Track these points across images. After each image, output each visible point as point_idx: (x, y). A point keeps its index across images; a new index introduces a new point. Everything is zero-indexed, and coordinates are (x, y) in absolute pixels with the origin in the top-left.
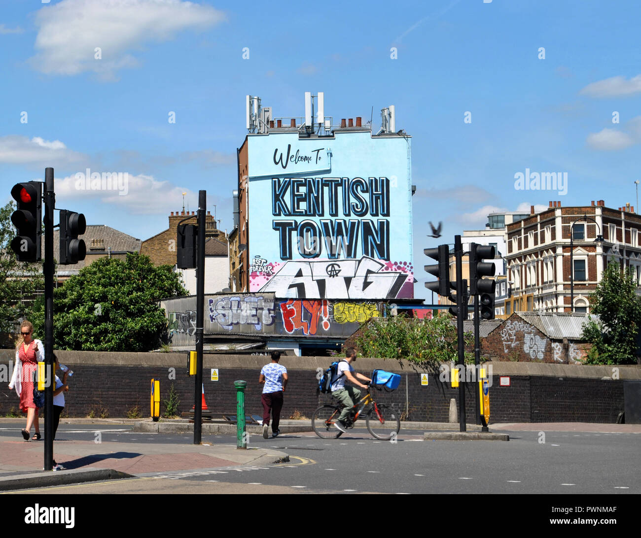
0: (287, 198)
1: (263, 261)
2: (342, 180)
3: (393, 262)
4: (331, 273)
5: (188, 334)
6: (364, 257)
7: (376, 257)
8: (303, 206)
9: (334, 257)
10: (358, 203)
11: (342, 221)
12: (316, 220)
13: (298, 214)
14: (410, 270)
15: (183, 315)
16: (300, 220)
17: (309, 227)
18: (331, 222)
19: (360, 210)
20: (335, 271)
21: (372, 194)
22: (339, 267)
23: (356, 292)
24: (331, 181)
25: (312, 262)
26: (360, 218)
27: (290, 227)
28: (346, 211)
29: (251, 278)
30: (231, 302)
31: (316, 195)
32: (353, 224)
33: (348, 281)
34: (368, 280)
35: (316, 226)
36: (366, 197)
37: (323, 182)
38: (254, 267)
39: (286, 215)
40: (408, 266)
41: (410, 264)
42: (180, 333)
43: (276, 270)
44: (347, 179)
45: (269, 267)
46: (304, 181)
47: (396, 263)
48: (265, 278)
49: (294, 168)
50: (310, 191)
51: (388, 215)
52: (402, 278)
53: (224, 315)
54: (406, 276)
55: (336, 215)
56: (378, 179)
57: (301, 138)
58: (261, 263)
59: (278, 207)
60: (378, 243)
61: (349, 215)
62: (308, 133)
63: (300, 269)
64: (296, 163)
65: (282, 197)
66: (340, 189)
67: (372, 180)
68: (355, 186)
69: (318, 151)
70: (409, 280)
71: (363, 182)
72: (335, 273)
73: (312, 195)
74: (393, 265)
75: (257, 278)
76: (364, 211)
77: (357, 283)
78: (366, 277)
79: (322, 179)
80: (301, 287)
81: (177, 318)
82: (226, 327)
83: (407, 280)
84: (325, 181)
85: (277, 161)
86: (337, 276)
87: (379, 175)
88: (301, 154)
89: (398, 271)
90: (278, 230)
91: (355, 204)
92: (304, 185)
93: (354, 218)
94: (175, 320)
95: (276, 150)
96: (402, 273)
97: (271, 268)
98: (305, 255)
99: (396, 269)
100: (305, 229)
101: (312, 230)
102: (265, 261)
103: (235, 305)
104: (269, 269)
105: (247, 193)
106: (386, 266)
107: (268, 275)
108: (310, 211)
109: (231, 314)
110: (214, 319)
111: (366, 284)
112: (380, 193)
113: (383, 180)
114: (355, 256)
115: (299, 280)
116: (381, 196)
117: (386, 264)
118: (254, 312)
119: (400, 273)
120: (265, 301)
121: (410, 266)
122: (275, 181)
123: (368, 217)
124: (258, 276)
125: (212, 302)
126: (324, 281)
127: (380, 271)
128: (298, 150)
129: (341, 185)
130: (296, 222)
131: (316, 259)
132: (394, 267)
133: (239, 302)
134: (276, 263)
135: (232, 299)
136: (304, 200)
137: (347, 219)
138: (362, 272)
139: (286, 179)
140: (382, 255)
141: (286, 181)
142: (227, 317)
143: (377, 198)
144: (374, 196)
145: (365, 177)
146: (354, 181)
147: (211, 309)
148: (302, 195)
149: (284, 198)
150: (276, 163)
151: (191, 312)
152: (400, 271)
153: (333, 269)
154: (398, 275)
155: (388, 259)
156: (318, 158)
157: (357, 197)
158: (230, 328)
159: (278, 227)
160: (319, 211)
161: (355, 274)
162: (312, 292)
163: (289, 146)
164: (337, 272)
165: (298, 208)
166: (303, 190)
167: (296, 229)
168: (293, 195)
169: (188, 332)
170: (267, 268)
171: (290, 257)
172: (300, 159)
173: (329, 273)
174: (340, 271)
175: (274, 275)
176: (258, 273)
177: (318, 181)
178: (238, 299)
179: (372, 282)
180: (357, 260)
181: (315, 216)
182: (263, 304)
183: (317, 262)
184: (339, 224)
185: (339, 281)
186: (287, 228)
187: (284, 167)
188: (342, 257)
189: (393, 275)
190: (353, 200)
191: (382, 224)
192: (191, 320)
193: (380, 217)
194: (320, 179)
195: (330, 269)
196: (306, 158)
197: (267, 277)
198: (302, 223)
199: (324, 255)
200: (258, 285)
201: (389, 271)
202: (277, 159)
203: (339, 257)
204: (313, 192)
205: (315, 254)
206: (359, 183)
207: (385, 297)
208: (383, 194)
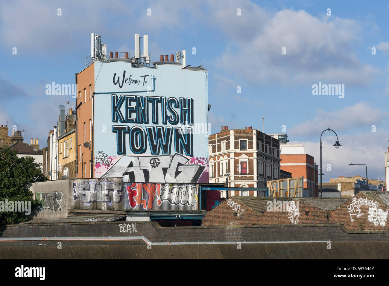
0: (123, 109)
1: (104, 155)
2: (161, 98)
3: (195, 158)
4: (153, 165)
5: (53, 210)
6: (176, 154)
7: (184, 155)
8: (134, 116)
9: (155, 153)
10: (172, 115)
11: (161, 128)
12: (143, 127)
13: (130, 121)
14: (207, 164)
15: (49, 195)
16: (131, 125)
17: (138, 131)
18: (154, 128)
19: (173, 120)
20: (156, 163)
21: (182, 109)
22: (159, 160)
23: (170, 178)
24: (154, 99)
25: (140, 157)
26: (173, 126)
27: (125, 131)
28: (164, 121)
29: (95, 168)
30: (90, 185)
31: (143, 108)
32: (169, 130)
33: (165, 170)
34: (179, 170)
35: (143, 130)
36: (178, 111)
37: (148, 99)
38: (98, 160)
39: (121, 122)
40: (205, 161)
41: (207, 159)
42: (46, 209)
43: (114, 162)
44: (164, 98)
45: (109, 159)
46: (135, 98)
47: (197, 159)
48: (106, 167)
49: (127, 88)
50: (139, 105)
52: (201, 169)
53: (84, 195)
54: (204, 167)
55: (157, 123)
56: (186, 99)
57: (133, 65)
58: (103, 156)
59: (116, 117)
60: (186, 144)
61: (166, 123)
62: (136, 63)
63: (132, 161)
64: (129, 85)
65: (119, 109)
66: (160, 105)
67: (182, 99)
68: (170, 103)
69: (145, 76)
70: (206, 170)
71: (176, 100)
72: (156, 165)
73: (140, 108)
74: (195, 160)
75: (99, 167)
76: (176, 121)
77: (171, 172)
78: (177, 168)
79: (147, 97)
80: (132, 175)
81: (44, 197)
82: (86, 204)
83: (204, 171)
84: (150, 98)
85: (116, 82)
86: (157, 167)
87: (187, 96)
88: (133, 78)
91: (170, 116)
92: (135, 101)
93: (169, 126)
94: (41, 199)
95: (115, 74)
96: (202, 165)
97: (110, 160)
98: (134, 150)
99: (198, 162)
100: (135, 133)
101: (140, 133)
102: (106, 155)
103: (93, 187)
104: (109, 161)
105: (93, 105)
106: (191, 160)
107: (108, 165)
108: (139, 120)
109: (89, 194)
110: (77, 198)
111: (177, 173)
112: (187, 108)
113: (189, 100)
114: (170, 153)
115: (131, 170)
116: (188, 111)
117: (191, 159)
118: (107, 192)
119: (200, 165)
120: (115, 185)
121: (207, 160)
122: (114, 97)
124: (100, 166)
125: (76, 185)
126: (148, 170)
127: (187, 164)
128: (131, 75)
129: (160, 102)
130: (129, 127)
131: (143, 155)
132: (196, 161)
133: (96, 185)
134: (114, 157)
135: (91, 183)
136: (135, 111)
137: (164, 126)
138: (174, 165)
139: (122, 96)
140: (188, 153)
141: (122, 97)
142: (86, 197)
143: (185, 112)
144: (183, 111)
145: (178, 96)
146: (169, 99)
147: (74, 190)
148: (133, 107)
149: (120, 109)
150: (115, 84)
151: (57, 193)
152: (200, 164)
153: (155, 162)
154: (199, 166)
155: (192, 155)
157: (171, 111)
158: (89, 204)
159: (116, 131)
160: (145, 120)
161: (170, 166)
162: (140, 178)
163: (125, 72)
164: (157, 164)
165: (130, 117)
166: (134, 104)
167: (128, 132)
168: (127, 107)
169: (53, 208)
170: (107, 160)
171: (125, 153)
172: (132, 82)
173: (152, 165)
174: (159, 163)
175: (113, 165)
176: (101, 164)
177: (145, 98)
178: (95, 183)
179: (181, 171)
180: (171, 156)
181: (142, 123)
182: (114, 186)
183: (144, 156)
184: (159, 130)
185: (159, 170)
186: (122, 131)
187: (121, 87)
188: (161, 153)
189: (195, 166)
190: (169, 113)
192: (56, 199)
194: (146, 97)
195: (152, 161)
196: (136, 82)
197: (107, 167)
198: (133, 128)
199: (148, 152)
200: (101, 173)
201: (193, 164)
202: (116, 81)
203: (159, 153)
204: (141, 106)
205: (142, 151)
206: (173, 101)
207: (190, 182)
208: (189, 109)
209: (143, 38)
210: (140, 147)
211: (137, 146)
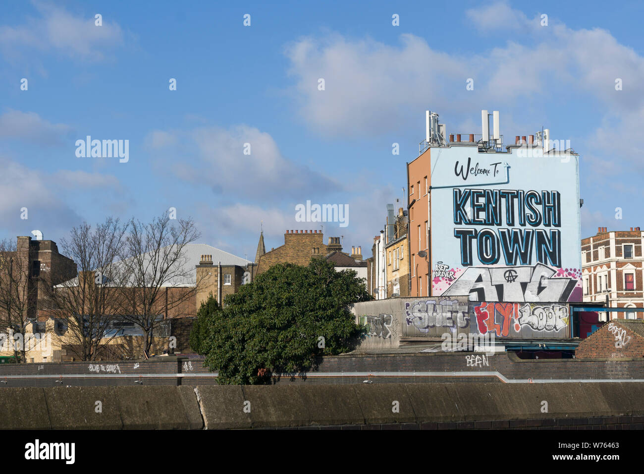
0: (468, 208)
1: (445, 267)
2: (518, 192)
3: (564, 269)
4: (509, 279)
5: (381, 337)
6: (538, 264)
7: (549, 265)
8: (483, 215)
9: (511, 264)
10: (532, 214)
11: (518, 230)
12: (494, 229)
13: (478, 223)
14: (579, 277)
15: (376, 318)
16: (480, 228)
17: (488, 234)
18: (508, 231)
19: (534, 220)
20: (513, 276)
21: (545, 206)
22: (516, 273)
23: (531, 296)
24: (508, 193)
25: (491, 268)
26: (534, 228)
27: (471, 235)
28: (521, 221)
29: (433, 283)
30: (427, 306)
31: (494, 206)
32: (528, 233)
33: (524, 286)
34: (542, 286)
35: (494, 234)
36: (540, 208)
37: (501, 194)
38: (437, 273)
39: (466, 224)
40: (577, 273)
41: (579, 270)
42: (372, 336)
43: (457, 276)
44: (522, 191)
45: (451, 272)
46: (483, 193)
47: (567, 270)
48: (447, 283)
49: (472, 179)
50: (489, 201)
51: (559, 225)
52: (572, 283)
53: (420, 318)
54: (576, 281)
55: (513, 224)
56: (550, 193)
57: (480, 151)
58: (443, 269)
59: (459, 215)
60: (551, 251)
61: (524, 225)
62: (484, 148)
63: (480, 275)
64: (476, 175)
65: (463, 207)
66: (516, 201)
67: (545, 193)
68: (529, 198)
69: (496, 164)
70: (579, 285)
71: (537, 195)
72: (512, 279)
73: (490, 205)
74: (564, 271)
75: (439, 282)
76: (538, 221)
77: (533, 287)
78: (540, 283)
79: (500, 191)
80: (481, 292)
81: (369, 321)
82: (422, 330)
83: (576, 286)
84: (503, 192)
85: (458, 173)
86: (514, 281)
87: (551, 189)
88: (481, 167)
89: (569, 277)
90: (459, 237)
91: (529, 215)
92: (483, 196)
93: (529, 227)
94: (366, 323)
95: (457, 162)
96: (573, 279)
97: (453, 273)
98: (484, 260)
99: (567, 275)
100: (484, 237)
101: (490, 238)
102: (447, 267)
103: (431, 307)
104: (451, 275)
105: (429, 203)
106: (558, 272)
107: (450, 280)
108: (489, 221)
109: (427, 317)
110: (411, 322)
111: (541, 289)
112: (552, 205)
113: (554, 194)
114: (530, 263)
115: (480, 285)
116: (553, 208)
117: (558, 270)
118: (449, 315)
119: (571, 279)
120: (460, 305)
121: (579, 272)
122: (456, 192)
123: (542, 227)
124: (440, 281)
125: (409, 306)
126: (502, 286)
127: (553, 277)
128: (478, 164)
129: (517, 197)
130: (476, 231)
131: (495, 266)
132: (565, 273)
133: (435, 305)
134: (458, 268)
135: (428, 302)
136: (483, 210)
137: (522, 228)
138: (536, 278)
139: (466, 190)
140: (554, 262)
141: (467, 192)
142: (423, 320)
143: (549, 210)
144: (547, 208)
145: (539, 189)
146: (528, 193)
147: (407, 312)
148: (482, 205)
149: (465, 208)
150: (458, 175)
151: (385, 316)
152: (570, 277)
153: (510, 275)
154: (569, 280)
155: (560, 266)
156: (496, 172)
157: (531, 209)
158: (427, 330)
159: (459, 235)
160: (497, 221)
161: (530, 280)
162: (491, 295)
163: (469, 159)
164: (514, 277)
165: (478, 217)
166: (482, 201)
167: (476, 237)
168: (473, 205)
169: (381, 335)
170: (449, 273)
171: (471, 264)
172: (479, 172)
173: (507, 279)
174: (516, 276)
175: (456, 280)
176: (441, 278)
177: (496, 192)
178: (434, 302)
179: (545, 287)
180: (532, 267)
181: (494, 225)
182: (458, 307)
183: (496, 268)
184: (516, 233)
185: (516, 285)
186: (468, 236)
187: (465, 179)
188: (518, 264)
189: (565, 280)
190: (528, 211)
191: (554, 233)
192: (385, 324)
193: (553, 227)
194: (498, 191)
195: (507, 274)
196: (485, 171)
197: (449, 282)
198: (481, 232)
199: (502, 262)
200: (441, 289)
201: (561, 277)
202: (458, 171)
203: (515, 264)
204: (491, 203)
205: (494, 261)
206: (533, 196)
207: (557, 301)
208: (554, 206)
209: (493, 115)
210: (490, 256)
211: (487, 255)
